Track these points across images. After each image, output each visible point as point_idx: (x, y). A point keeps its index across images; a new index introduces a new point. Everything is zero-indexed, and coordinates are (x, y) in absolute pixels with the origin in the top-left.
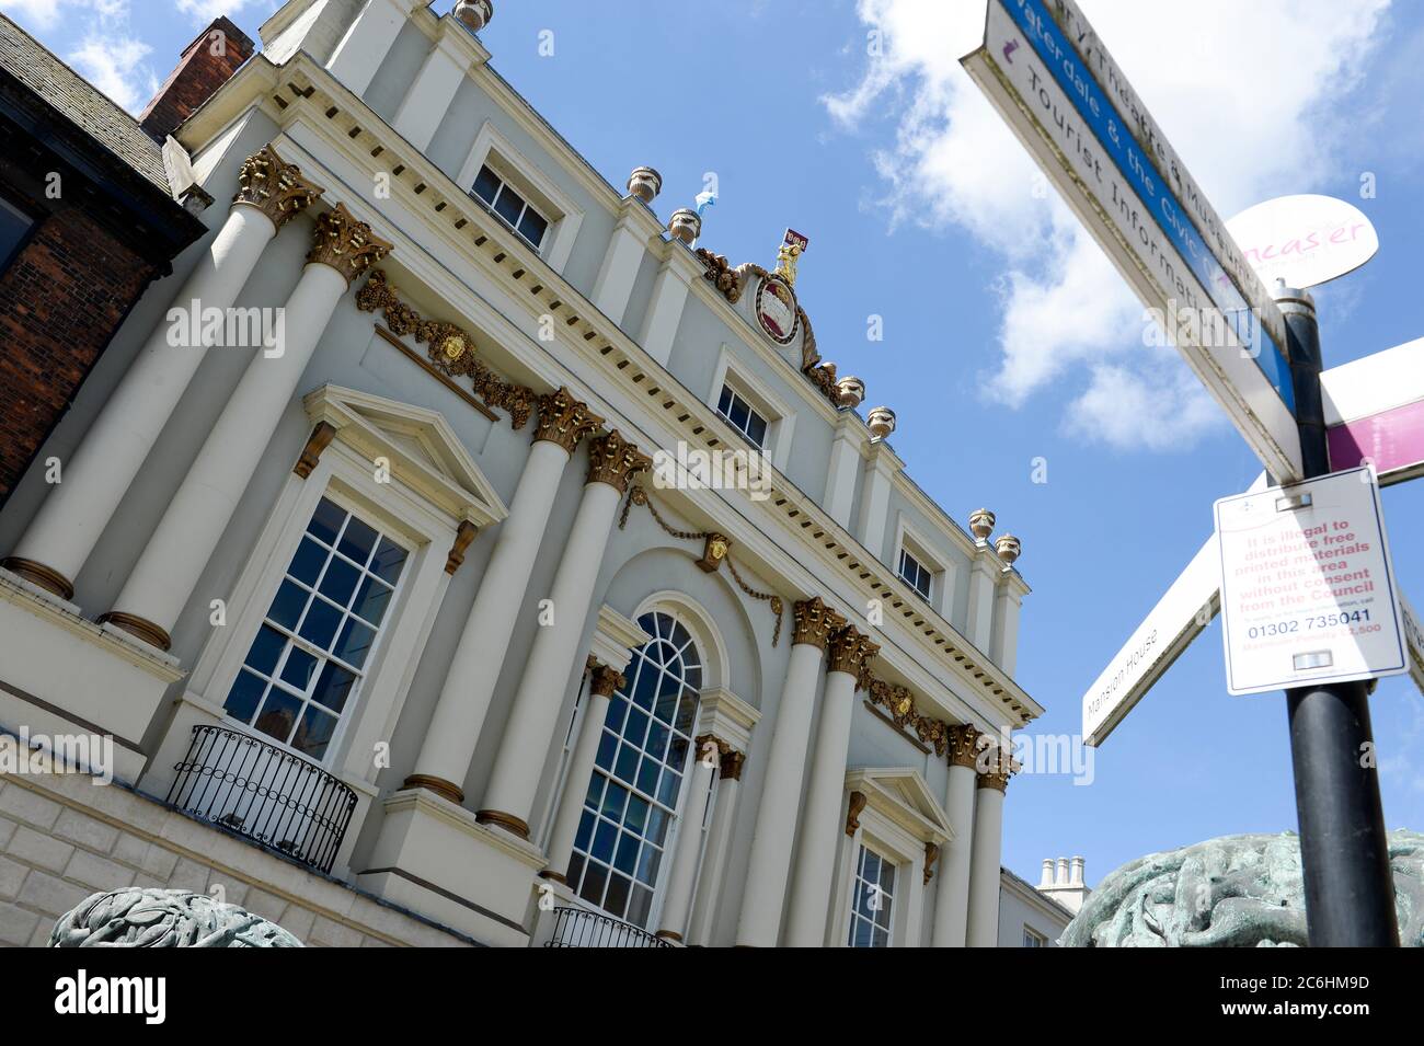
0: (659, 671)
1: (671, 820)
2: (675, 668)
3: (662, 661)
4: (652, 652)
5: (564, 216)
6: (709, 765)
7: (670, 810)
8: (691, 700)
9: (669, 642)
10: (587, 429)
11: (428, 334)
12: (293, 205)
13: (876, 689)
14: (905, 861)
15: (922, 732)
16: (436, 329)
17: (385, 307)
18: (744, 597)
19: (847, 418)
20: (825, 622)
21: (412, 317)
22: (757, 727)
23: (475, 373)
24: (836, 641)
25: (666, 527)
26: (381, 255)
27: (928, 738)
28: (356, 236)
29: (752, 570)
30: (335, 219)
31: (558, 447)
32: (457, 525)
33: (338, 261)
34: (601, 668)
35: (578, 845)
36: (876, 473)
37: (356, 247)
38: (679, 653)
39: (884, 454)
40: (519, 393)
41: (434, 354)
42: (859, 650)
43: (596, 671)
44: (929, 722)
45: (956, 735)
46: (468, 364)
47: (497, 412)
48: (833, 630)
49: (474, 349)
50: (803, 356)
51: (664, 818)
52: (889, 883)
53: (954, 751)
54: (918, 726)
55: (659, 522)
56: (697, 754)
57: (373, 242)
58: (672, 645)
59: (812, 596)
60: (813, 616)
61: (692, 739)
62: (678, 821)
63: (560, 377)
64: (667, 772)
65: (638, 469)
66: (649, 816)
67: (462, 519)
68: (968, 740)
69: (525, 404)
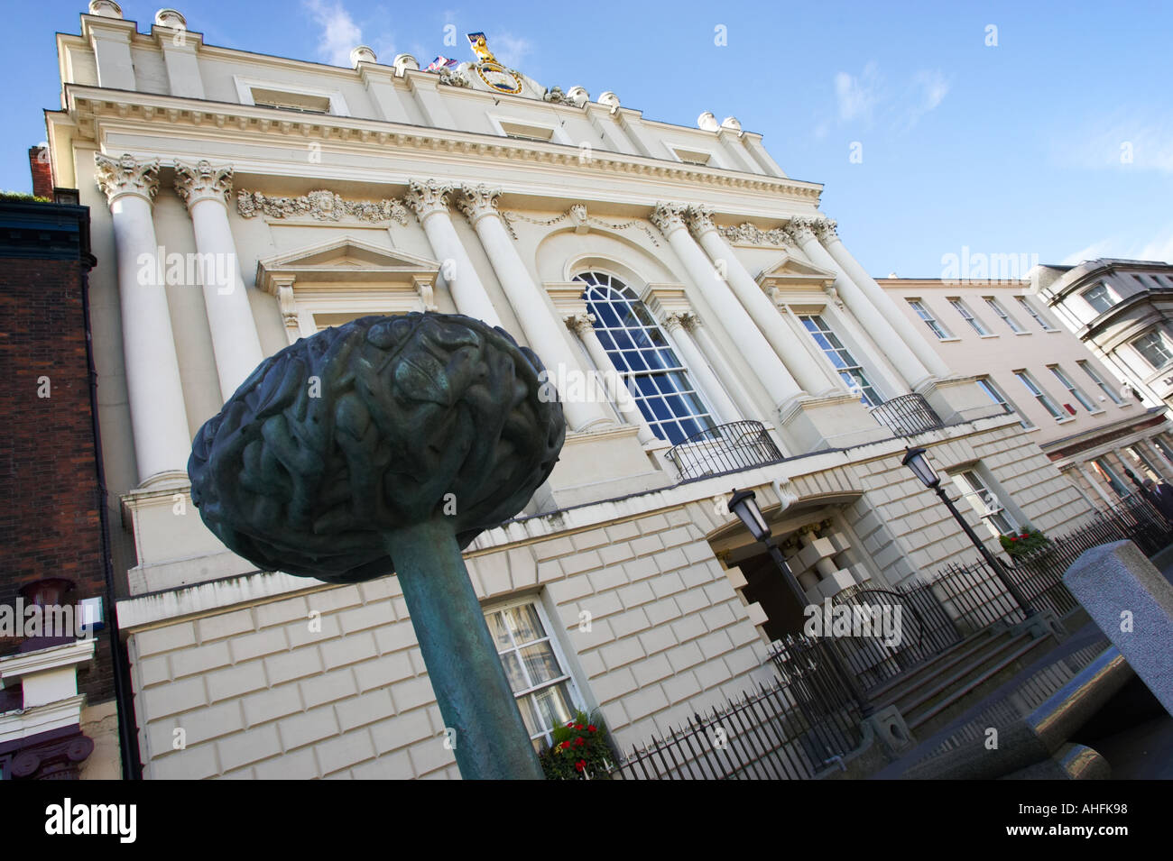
0: (607, 304)
1: (684, 373)
3: (604, 297)
4: (594, 296)
5: (329, 99)
6: (680, 332)
7: (680, 368)
8: (639, 308)
9: (599, 285)
10: (446, 193)
11: (303, 206)
12: (146, 180)
13: (730, 233)
14: (822, 308)
15: (772, 240)
16: (305, 199)
17: (263, 208)
18: (617, 232)
19: (589, 107)
20: (673, 212)
21: (284, 201)
22: (687, 291)
23: (351, 210)
24: (688, 220)
25: (542, 223)
26: (229, 173)
27: (778, 241)
28: (203, 171)
29: (609, 215)
30: (181, 170)
31: (437, 215)
32: (416, 293)
33: (205, 194)
34: (573, 318)
35: (648, 421)
36: (631, 126)
37: (208, 177)
38: (609, 288)
39: (625, 113)
40: (388, 203)
41: (316, 216)
42: (704, 214)
43: (572, 325)
44: (771, 231)
45: (791, 229)
46: (343, 207)
47: (385, 224)
48: (681, 213)
49: (338, 195)
50: (536, 94)
51: (680, 375)
52: (823, 327)
53: (797, 238)
54: (768, 238)
55: (535, 222)
56: (668, 331)
57: (218, 170)
58: (602, 286)
59: (654, 204)
60: (665, 213)
61: (658, 325)
62: (689, 371)
63: (403, 175)
64: (660, 351)
65: (496, 196)
66: (671, 379)
67: (415, 288)
68: (798, 225)
69: (398, 208)
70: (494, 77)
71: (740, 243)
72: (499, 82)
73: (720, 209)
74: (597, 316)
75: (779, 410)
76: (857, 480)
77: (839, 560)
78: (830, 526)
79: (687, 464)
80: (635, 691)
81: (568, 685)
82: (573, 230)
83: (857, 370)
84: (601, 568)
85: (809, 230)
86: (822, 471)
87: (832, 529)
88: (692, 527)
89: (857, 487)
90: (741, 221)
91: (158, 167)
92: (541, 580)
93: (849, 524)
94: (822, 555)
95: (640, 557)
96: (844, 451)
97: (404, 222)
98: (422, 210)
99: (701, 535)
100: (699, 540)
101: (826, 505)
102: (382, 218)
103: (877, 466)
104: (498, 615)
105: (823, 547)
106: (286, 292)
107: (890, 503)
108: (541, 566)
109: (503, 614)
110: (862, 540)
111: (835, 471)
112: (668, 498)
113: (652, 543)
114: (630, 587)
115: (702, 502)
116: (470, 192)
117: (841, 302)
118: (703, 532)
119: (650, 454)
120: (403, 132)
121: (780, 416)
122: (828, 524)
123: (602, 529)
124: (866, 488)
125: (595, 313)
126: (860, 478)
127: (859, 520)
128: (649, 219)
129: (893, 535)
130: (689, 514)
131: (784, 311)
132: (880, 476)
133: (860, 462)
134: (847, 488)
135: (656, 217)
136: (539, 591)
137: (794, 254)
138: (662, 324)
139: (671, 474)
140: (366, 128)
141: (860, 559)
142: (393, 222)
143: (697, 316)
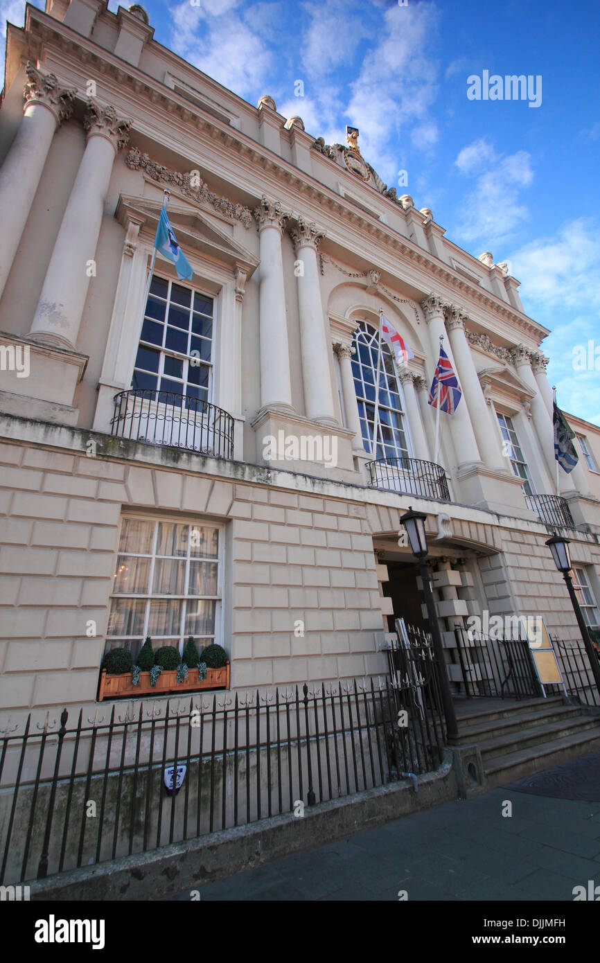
0: (367, 348)
1: (402, 416)
2: (374, 344)
3: (367, 342)
4: (360, 338)
6: (410, 386)
7: (400, 411)
8: (388, 360)
9: (367, 333)
10: (285, 218)
11: (177, 180)
12: (61, 101)
13: (472, 337)
14: (515, 413)
15: (499, 354)
16: (180, 176)
17: (146, 167)
18: (395, 302)
19: (411, 211)
20: (440, 304)
21: (163, 169)
22: (426, 362)
23: (212, 200)
24: (447, 315)
25: (345, 272)
26: (127, 126)
27: (502, 356)
28: (108, 114)
29: (394, 289)
30: (90, 106)
31: (272, 230)
32: (233, 276)
33: (101, 131)
34: (340, 345)
35: (363, 436)
36: (434, 237)
37: (110, 120)
38: (373, 338)
39: (434, 227)
40: (241, 208)
41: (184, 192)
42: (460, 315)
43: (337, 350)
44: (501, 348)
45: (515, 352)
46: (207, 195)
47: (233, 221)
48: (445, 307)
49: (206, 185)
50: (378, 187)
51: (398, 416)
52: (510, 426)
53: (516, 360)
54: (496, 352)
55: (341, 270)
56: (402, 384)
57: (120, 119)
58: (369, 335)
59: (428, 293)
60: (433, 302)
61: (397, 376)
62: (406, 415)
63: (259, 191)
64: (390, 394)
65: (320, 237)
66: (391, 416)
67: (235, 272)
68: (521, 351)
69: (247, 213)
70: (353, 163)
71: (476, 346)
72: (356, 168)
73: (472, 317)
74: (357, 351)
75: (459, 468)
76: (500, 540)
77: (461, 592)
78: (464, 564)
79: (379, 476)
80: (267, 632)
81: (217, 604)
82: (364, 288)
83: (522, 465)
84: (283, 524)
85: (528, 358)
86: (476, 523)
87: (464, 567)
88: (365, 523)
89: (498, 546)
90: (485, 333)
91: (74, 96)
92: (231, 514)
93: (479, 568)
94: (451, 583)
95: (317, 528)
96: (498, 516)
97: (247, 226)
98: (263, 222)
99: (369, 531)
100: (365, 534)
101: (467, 548)
102: (232, 216)
103: (517, 537)
104: (186, 527)
105: (453, 577)
106: (134, 228)
107: (518, 567)
108: (236, 503)
109: (190, 528)
110: (485, 585)
111: (486, 527)
112: (355, 494)
113: (329, 522)
114: (299, 549)
115: (379, 508)
116: (303, 225)
117: (530, 414)
118: (371, 530)
119: (355, 458)
120: (273, 160)
121: (458, 473)
122: (463, 562)
123: (296, 495)
124: (505, 549)
125: (356, 348)
126: (503, 540)
127: (489, 570)
128: (420, 303)
129: (511, 592)
130: (366, 513)
131: (488, 404)
132: (517, 545)
133: (506, 528)
134: (490, 543)
135: (426, 304)
136: (227, 521)
137: (511, 369)
138: (400, 377)
139: (363, 478)
140: (247, 144)
141: (478, 597)
142: (239, 223)
143: (426, 382)
